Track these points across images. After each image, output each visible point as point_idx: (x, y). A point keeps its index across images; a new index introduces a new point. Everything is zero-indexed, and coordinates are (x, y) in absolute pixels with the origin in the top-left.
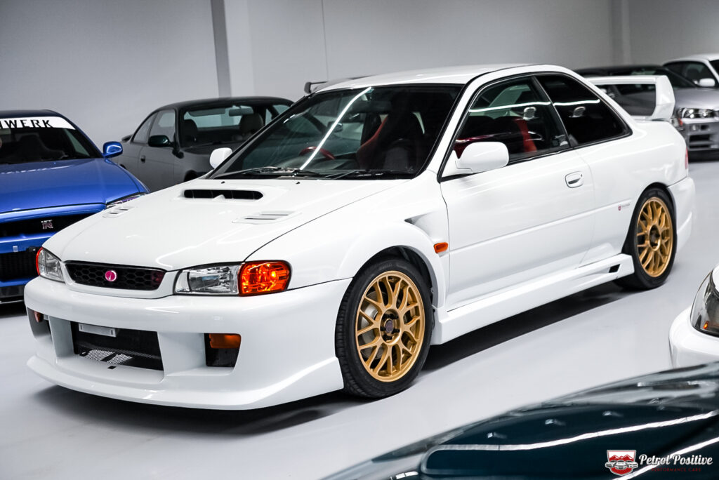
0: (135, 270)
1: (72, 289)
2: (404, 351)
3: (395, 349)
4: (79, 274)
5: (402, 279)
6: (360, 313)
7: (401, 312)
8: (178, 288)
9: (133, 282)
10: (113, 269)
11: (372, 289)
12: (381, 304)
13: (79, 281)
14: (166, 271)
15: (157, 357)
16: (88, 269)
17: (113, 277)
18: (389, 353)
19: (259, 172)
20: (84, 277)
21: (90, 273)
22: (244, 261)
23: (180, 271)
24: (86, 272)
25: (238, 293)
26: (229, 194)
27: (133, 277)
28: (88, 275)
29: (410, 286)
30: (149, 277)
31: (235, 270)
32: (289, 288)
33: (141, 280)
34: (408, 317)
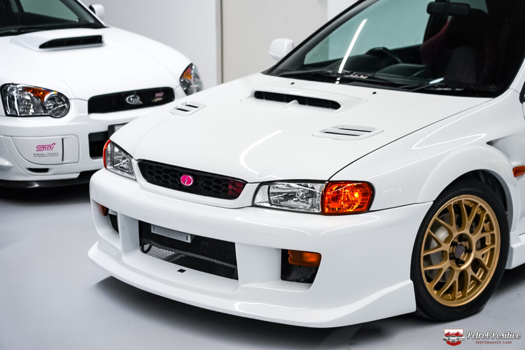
0: (213, 178)
1: (143, 188)
2: (473, 278)
3: (463, 274)
4: (151, 173)
5: (480, 204)
6: (429, 233)
7: (475, 238)
8: (258, 200)
9: (209, 189)
10: (190, 174)
11: (446, 211)
12: (454, 228)
13: (150, 180)
14: (247, 183)
15: (233, 266)
16: (161, 170)
17: (189, 182)
18: (456, 277)
19: (329, 73)
20: (157, 177)
21: (163, 174)
22: (329, 180)
23: (262, 184)
24: (160, 173)
25: (320, 210)
26: (304, 101)
27: (211, 184)
28: (161, 176)
29: (488, 212)
30: (227, 186)
31: (318, 188)
32: (371, 209)
33: (219, 188)
34: (482, 243)
